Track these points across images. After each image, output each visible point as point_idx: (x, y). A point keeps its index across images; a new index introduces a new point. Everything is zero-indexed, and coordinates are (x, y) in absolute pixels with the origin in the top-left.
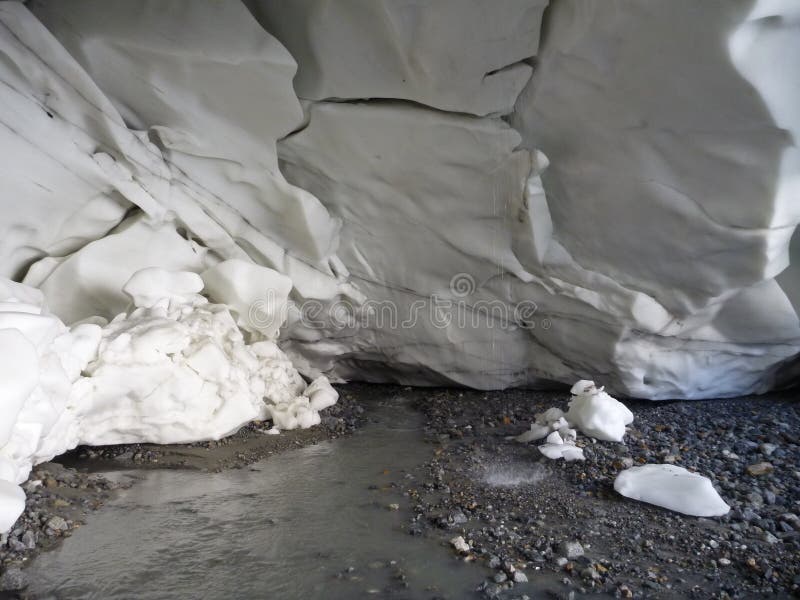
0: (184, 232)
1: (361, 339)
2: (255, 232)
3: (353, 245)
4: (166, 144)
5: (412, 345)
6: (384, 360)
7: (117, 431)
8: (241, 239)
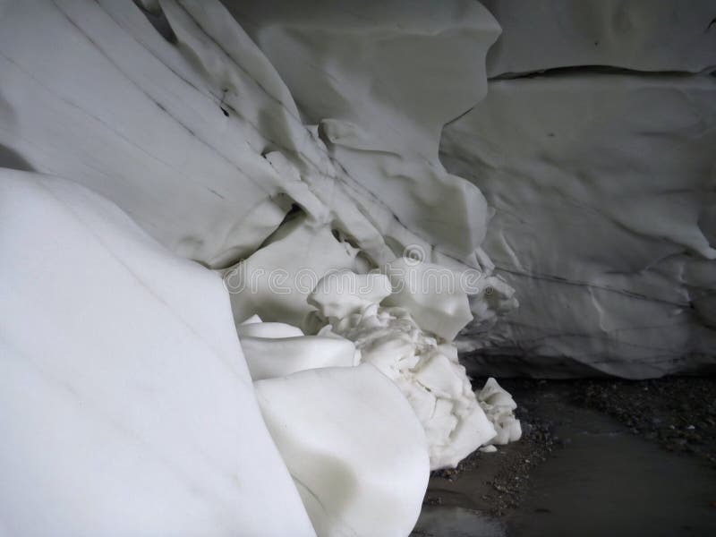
0: (339, 234)
1: (494, 334)
2: (403, 228)
3: (501, 236)
4: (332, 139)
5: (557, 336)
6: (519, 354)
8: (390, 237)
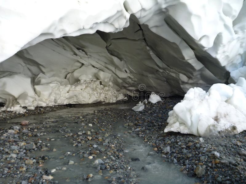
0: (94, 67)
3: (129, 66)
4: (86, 51)
7: (74, 102)
8: (105, 66)
